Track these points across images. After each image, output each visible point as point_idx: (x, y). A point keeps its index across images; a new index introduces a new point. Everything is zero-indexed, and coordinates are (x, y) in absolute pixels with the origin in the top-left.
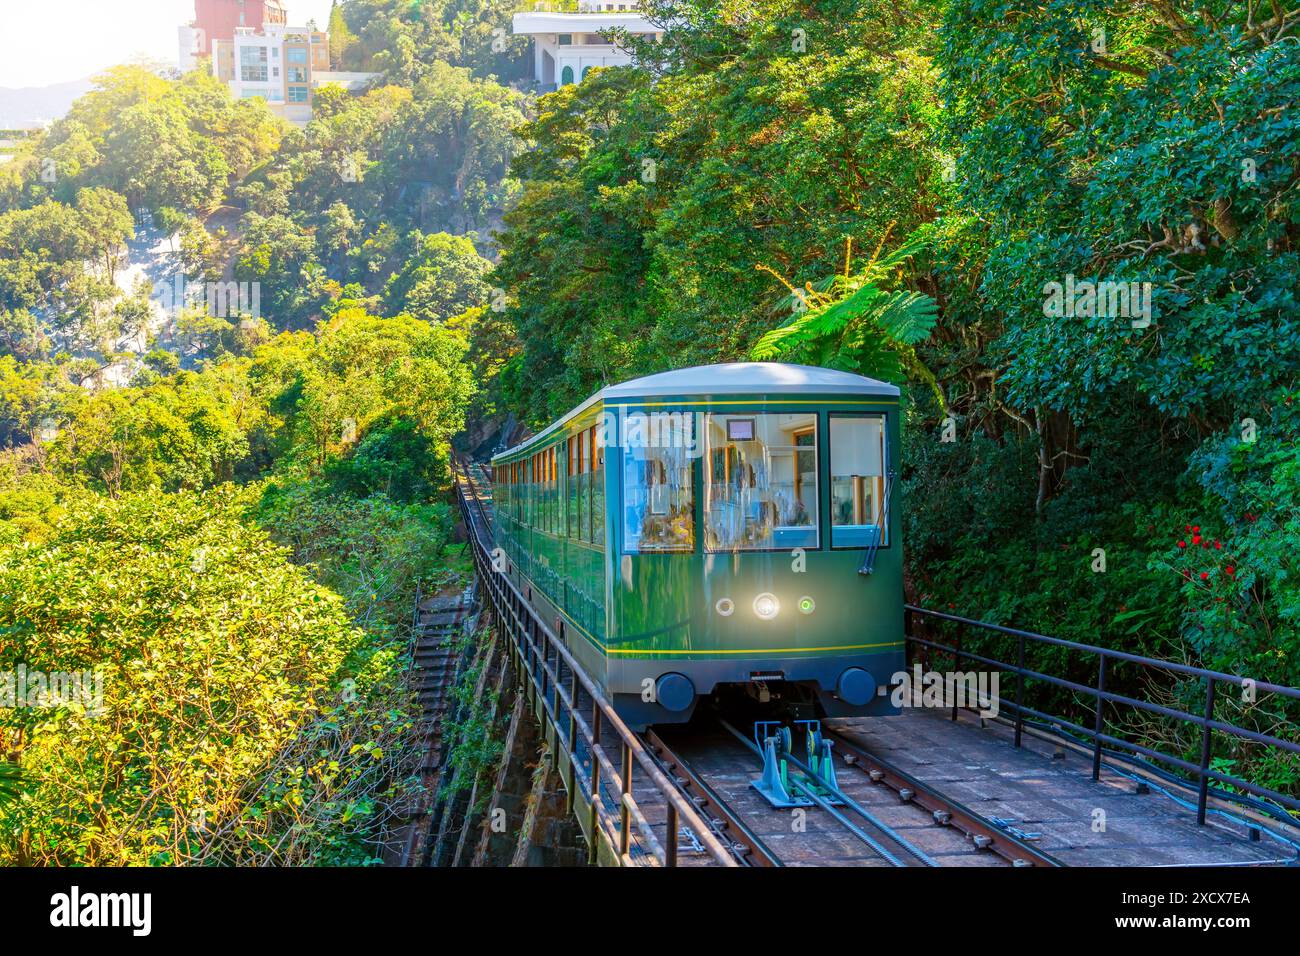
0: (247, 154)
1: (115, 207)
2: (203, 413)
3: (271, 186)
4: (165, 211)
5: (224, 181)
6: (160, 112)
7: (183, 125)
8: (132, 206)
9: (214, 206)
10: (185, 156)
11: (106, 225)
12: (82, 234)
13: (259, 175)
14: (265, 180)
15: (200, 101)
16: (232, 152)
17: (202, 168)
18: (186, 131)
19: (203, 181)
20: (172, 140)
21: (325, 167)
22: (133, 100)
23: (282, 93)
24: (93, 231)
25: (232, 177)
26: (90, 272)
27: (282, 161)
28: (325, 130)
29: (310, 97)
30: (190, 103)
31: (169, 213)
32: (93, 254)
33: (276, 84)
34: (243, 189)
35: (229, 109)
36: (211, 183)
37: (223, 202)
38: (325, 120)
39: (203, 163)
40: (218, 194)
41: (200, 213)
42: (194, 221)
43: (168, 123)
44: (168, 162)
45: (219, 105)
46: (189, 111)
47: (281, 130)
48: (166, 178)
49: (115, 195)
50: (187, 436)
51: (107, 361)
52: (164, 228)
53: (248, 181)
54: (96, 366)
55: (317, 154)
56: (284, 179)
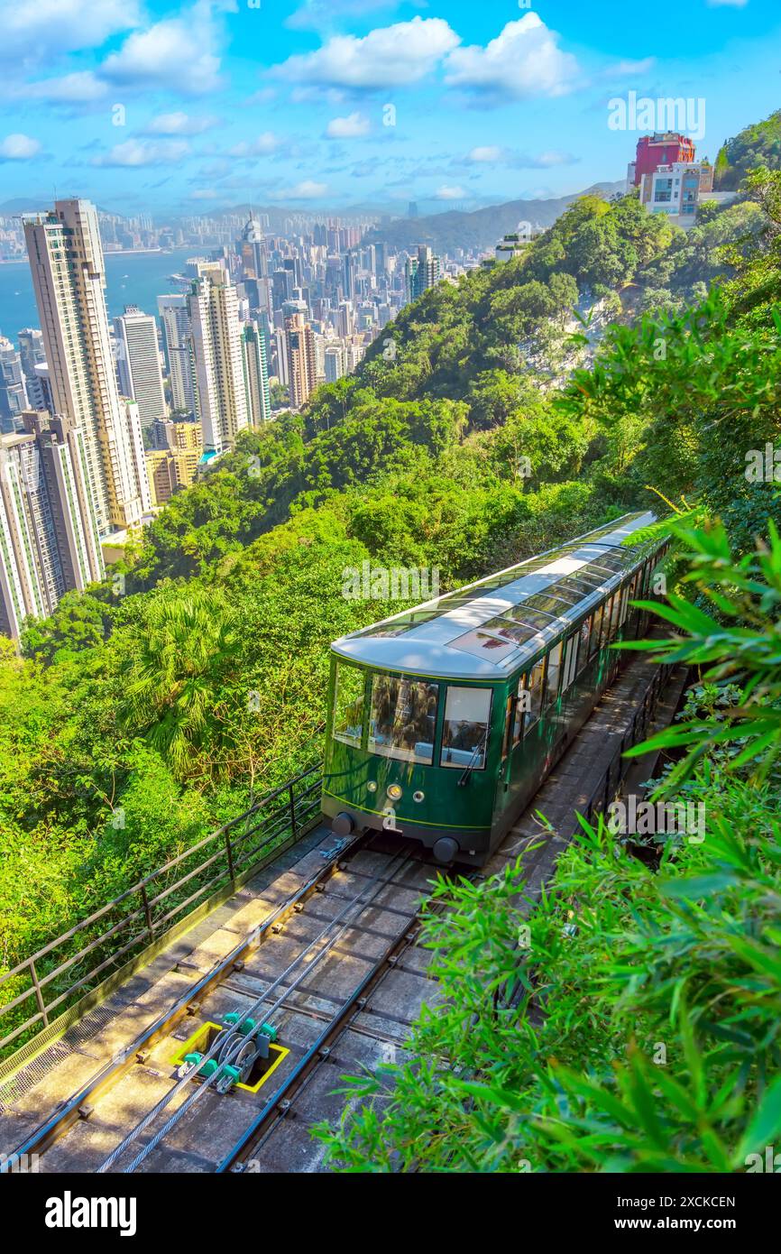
0: (650, 249)
1: (569, 284)
2: (565, 428)
3: (662, 270)
4: (597, 286)
5: (634, 267)
6: (602, 225)
7: (614, 233)
8: (578, 284)
9: (627, 283)
10: (613, 252)
11: (563, 295)
12: (549, 300)
13: (656, 263)
14: (657, 267)
15: (626, 217)
16: (642, 248)
17: (622, 260)
18: (616, 237)
19: (621, 267)
20: (607, 242)
21: (695, 258)
22: (589, 217)
23: (678, 209)
24: (555, 299)
25: (639, 264)
26: (552, 324)
27: (670, 253)
28: (700, 233)
29: (695, 211)
30: (621, 218)
31: (600, 287)
32: (553, 313)
33: (675, 203)
34: (643, 273)
35: (643, 222)
36: (626, 268)
37: (632, 281)
38: (701, 227)
39: (623, 256)
40: (630, 275)
41: (619, 286)
42: (613, 293)
43: (606, 233)
44: (603, 256)
45: (637, 219)
46: (619, 224)
47: (673, 233)
48: (601, 266)
49: (570, 277)
50: (555, 440)
51: (554, 375)
52: (596, 297)
53: (649, 266)
54: (548, 377)
55: (692, 249)
56: (669, 266)
